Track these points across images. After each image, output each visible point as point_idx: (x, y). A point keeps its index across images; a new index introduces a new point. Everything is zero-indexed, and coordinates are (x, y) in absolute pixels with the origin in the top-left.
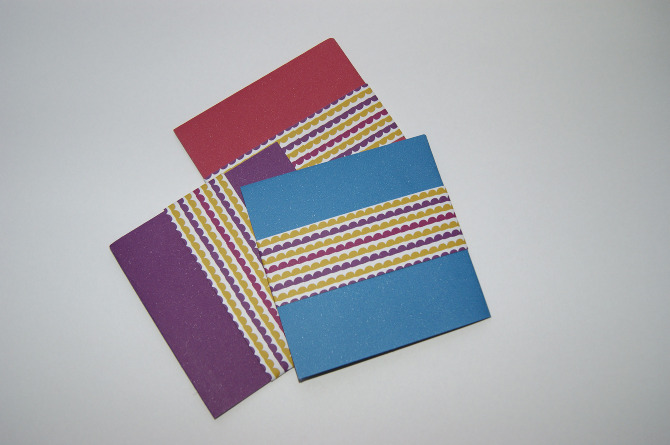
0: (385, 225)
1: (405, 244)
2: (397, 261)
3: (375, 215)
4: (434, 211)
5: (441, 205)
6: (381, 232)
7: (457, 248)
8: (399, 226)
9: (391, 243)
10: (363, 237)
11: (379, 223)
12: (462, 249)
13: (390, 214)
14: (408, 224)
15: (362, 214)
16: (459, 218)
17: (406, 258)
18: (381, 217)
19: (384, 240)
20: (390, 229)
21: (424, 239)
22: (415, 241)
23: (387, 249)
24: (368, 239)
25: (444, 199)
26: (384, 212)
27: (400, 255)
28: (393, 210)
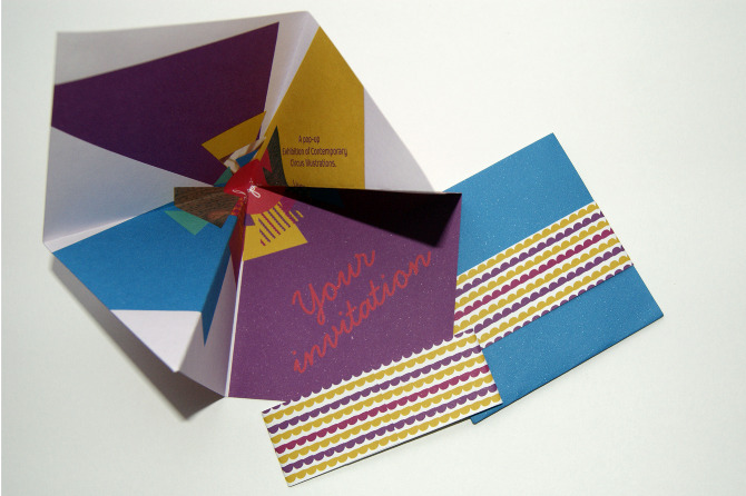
0: (539, 259)
1: (565, 275)
2: (560, 295)
3: (526, 250)
4: (588, 232)
5: (595, 224)
6: (537, 267)
7: (621, 267)
8: (554, 257)
9: (549, 277)
10: (518, 277)
11: (532, 258)
12: (627, 267)
13: (541, 246)
14: (563, 252)
15: (512, 252)
16: (617, 234)
17: (569, 289)
18: (533, 251)
19: (542, 276)
20: (545, 262)
21: (583, 265)
22: (574, 270)
23: (547, 285)
24: (525, 278)
25: (596, 217)
26: (535, 245)
27: (561, 288)
28: (544, 240)
